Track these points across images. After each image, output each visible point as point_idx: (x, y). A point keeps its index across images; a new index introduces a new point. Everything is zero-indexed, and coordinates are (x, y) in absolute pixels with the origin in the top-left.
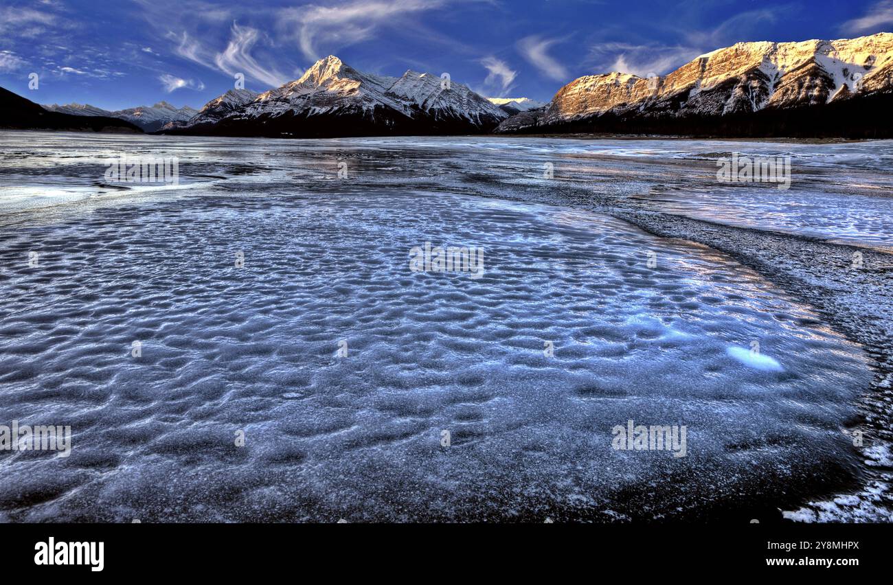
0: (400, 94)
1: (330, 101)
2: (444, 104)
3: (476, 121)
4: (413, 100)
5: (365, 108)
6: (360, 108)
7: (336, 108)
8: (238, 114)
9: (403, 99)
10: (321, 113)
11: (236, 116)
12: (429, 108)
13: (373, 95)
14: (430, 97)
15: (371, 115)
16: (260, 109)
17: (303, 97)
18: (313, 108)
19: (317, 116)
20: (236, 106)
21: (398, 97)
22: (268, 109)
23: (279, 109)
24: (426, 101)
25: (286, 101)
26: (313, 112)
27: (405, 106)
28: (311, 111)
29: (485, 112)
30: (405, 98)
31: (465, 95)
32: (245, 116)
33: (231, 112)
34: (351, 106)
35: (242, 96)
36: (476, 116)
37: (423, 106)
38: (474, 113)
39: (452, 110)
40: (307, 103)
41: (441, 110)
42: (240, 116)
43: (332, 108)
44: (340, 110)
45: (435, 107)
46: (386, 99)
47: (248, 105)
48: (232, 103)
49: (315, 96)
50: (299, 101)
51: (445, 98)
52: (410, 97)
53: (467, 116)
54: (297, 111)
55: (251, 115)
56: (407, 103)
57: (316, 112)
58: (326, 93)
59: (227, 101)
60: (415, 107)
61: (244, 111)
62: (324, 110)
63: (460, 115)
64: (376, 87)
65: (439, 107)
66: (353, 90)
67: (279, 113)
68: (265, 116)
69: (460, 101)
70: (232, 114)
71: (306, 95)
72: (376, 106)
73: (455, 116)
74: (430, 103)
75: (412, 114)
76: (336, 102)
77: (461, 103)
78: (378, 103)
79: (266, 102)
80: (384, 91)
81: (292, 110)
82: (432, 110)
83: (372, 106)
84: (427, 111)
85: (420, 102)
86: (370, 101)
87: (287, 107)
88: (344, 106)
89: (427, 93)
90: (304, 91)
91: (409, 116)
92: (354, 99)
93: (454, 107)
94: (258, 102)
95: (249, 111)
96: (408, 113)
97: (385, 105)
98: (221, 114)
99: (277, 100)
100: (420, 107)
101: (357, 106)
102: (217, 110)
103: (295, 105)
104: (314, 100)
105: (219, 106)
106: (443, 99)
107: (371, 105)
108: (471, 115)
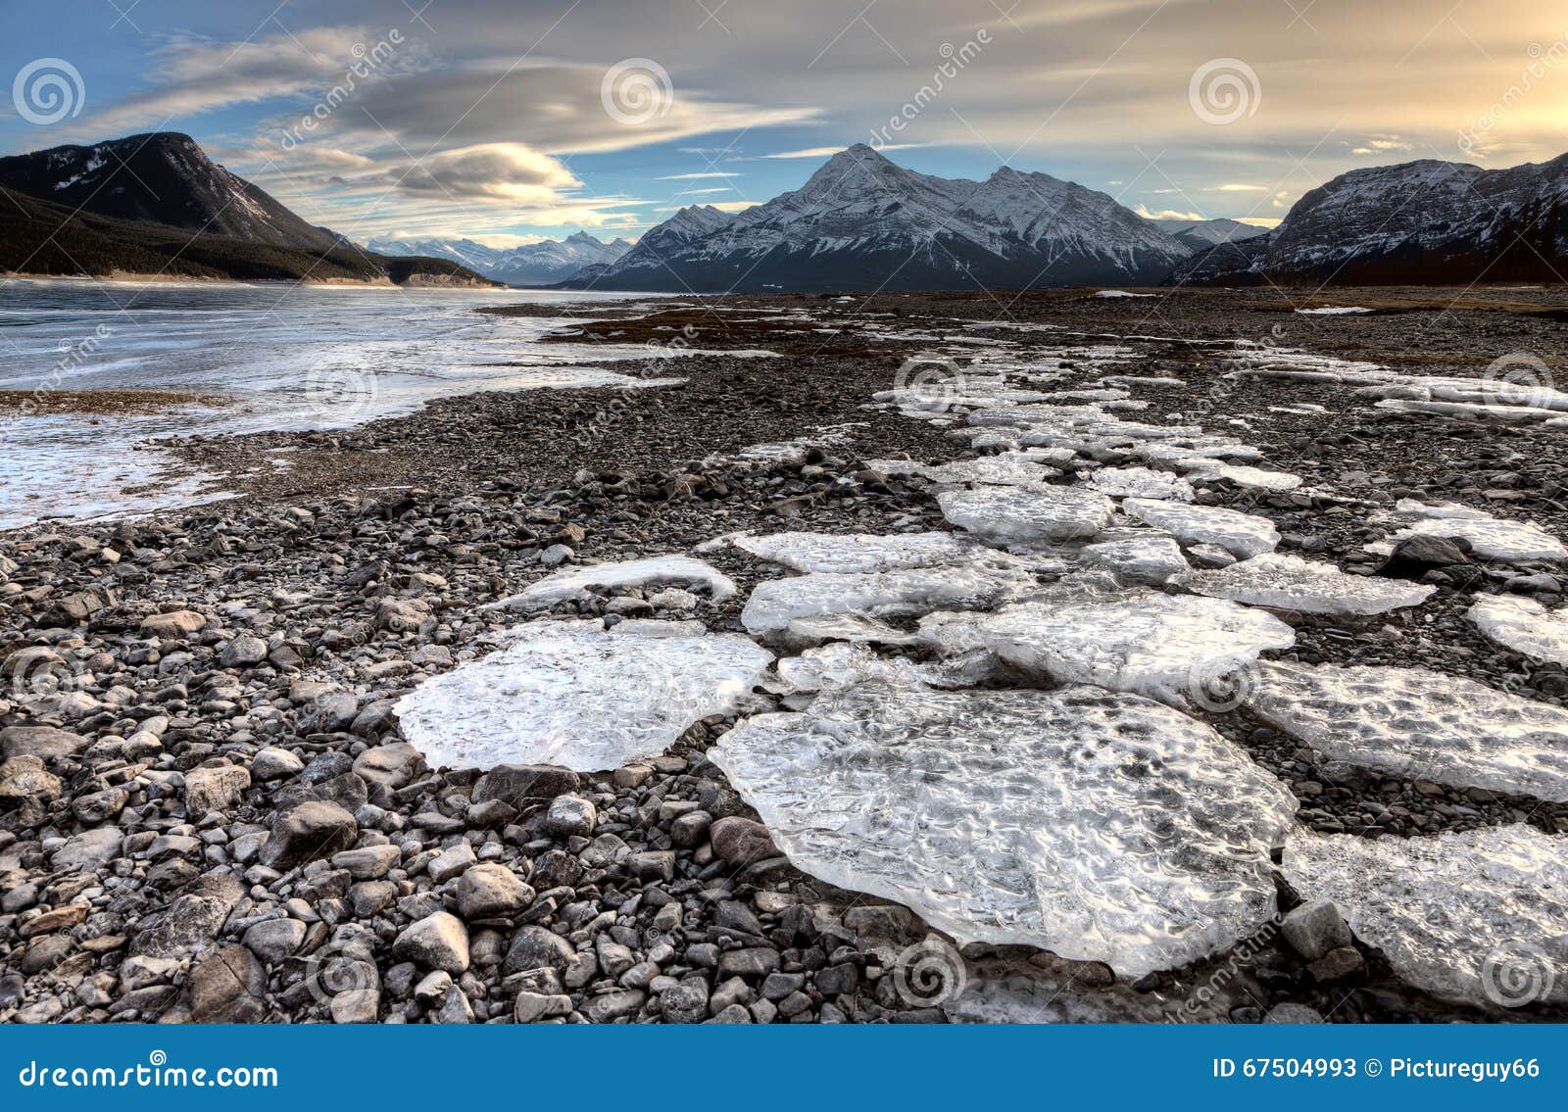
0: (983, 212)
1: (854, 226)
2: (1065, 231)
3: (1128, 264)
4: (1007, 223)
5: (916, 239)
6: (908, 239)
7: (863, 240)
8: (694, 251)
9: (989, 223)
10: (837, 248)
11: (691, 256)
12: (1037, 238)
13: (932, 215)
14: (1039, 217)
15: (926, 253)
16: (731, 244)
17: (808, 219)
18: (823, 239)
19: (830, 256)
20: (693, 238)
21: (979, 218)
22: (744, 243)
23: (764, 243)
24: (1033, 224)
25: (776, 226)
26: (823, 247)
27: (992, 235)
28: (818, 246)
29: (1146, 245)
30: (992, 220)
31: (1105, 212)
32: (707, 254)
33: (682, 248)
34: (891, 235)
35: (703, 220)
36: (1127, 254)
37: (1026, 235)
38: (1123, 248)
39: (1081, 242)
40: (815, 231)
41: (1060, 243)
42: (697, 255)
43: (857, 240)
44: (870, 242)
45: (1048, 237)
46: (956, 222)
47: (711, 236)
48: (687, 233)
49: (826, 217)
50: (797, 228)
51: (1068, 220)
52: (1002, 218)
53: (1109, 253)
54: (795, 246)
55: (716, 253)
56: (997, 230)
57: (828, 247)
58: (847, 211)
59: (676, 228)
60: (1010, 236)
61: (704, 247)
62: (842, 243)
63: (1098, 252)
64: (940, 200)
65: (1055, 237)
66: (896, 206)
67: (764, 249)
68: (740, 255)
69: (1098, 225)
70: (684, 252)
71: (811, 216)
72: (938, 235)
73: (1087, 253)
74: (1038, 231)
75: (1004, 251)
76: (865, 228)
77: (1099, 229)
78: (941, 228)
79: (743, 230)
80: (952, 208)
81: (785, 244)
82: (1042, 243)
83: (930, 235)
84: (1033, 244)
85: (1020, 229)
86: (927, 225)
87: (778, 238)
88: (878, 235)
89: (1034, 211)
90: (810, 209)
91: (1000, 254)
92: (898, 223)
93: (1086, 236)
94: (729, 229)
95: (713, 246)
96: (998, 249)
97: (955, 234)
98: (665, 252)
99: (760, 226)
100: (1020, 236)
101: (901, 236)
102: (661, 245)
103: (791, 235)
104: (825, 225)
105: (662, 238)
106: (1064, 222)
107: (929, 233)
108: (1117, 252)
